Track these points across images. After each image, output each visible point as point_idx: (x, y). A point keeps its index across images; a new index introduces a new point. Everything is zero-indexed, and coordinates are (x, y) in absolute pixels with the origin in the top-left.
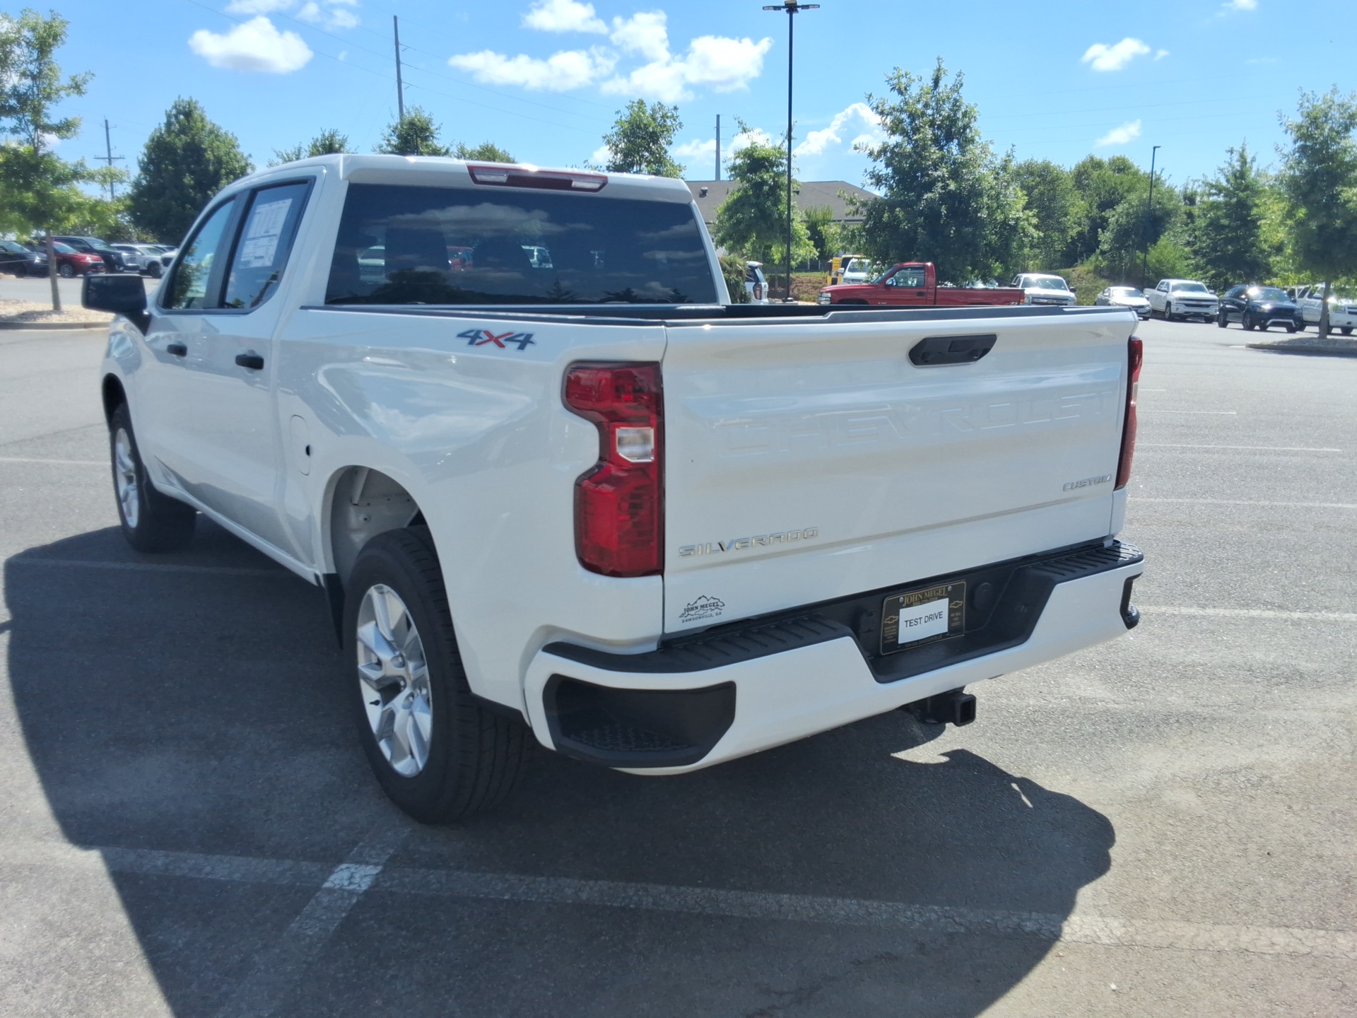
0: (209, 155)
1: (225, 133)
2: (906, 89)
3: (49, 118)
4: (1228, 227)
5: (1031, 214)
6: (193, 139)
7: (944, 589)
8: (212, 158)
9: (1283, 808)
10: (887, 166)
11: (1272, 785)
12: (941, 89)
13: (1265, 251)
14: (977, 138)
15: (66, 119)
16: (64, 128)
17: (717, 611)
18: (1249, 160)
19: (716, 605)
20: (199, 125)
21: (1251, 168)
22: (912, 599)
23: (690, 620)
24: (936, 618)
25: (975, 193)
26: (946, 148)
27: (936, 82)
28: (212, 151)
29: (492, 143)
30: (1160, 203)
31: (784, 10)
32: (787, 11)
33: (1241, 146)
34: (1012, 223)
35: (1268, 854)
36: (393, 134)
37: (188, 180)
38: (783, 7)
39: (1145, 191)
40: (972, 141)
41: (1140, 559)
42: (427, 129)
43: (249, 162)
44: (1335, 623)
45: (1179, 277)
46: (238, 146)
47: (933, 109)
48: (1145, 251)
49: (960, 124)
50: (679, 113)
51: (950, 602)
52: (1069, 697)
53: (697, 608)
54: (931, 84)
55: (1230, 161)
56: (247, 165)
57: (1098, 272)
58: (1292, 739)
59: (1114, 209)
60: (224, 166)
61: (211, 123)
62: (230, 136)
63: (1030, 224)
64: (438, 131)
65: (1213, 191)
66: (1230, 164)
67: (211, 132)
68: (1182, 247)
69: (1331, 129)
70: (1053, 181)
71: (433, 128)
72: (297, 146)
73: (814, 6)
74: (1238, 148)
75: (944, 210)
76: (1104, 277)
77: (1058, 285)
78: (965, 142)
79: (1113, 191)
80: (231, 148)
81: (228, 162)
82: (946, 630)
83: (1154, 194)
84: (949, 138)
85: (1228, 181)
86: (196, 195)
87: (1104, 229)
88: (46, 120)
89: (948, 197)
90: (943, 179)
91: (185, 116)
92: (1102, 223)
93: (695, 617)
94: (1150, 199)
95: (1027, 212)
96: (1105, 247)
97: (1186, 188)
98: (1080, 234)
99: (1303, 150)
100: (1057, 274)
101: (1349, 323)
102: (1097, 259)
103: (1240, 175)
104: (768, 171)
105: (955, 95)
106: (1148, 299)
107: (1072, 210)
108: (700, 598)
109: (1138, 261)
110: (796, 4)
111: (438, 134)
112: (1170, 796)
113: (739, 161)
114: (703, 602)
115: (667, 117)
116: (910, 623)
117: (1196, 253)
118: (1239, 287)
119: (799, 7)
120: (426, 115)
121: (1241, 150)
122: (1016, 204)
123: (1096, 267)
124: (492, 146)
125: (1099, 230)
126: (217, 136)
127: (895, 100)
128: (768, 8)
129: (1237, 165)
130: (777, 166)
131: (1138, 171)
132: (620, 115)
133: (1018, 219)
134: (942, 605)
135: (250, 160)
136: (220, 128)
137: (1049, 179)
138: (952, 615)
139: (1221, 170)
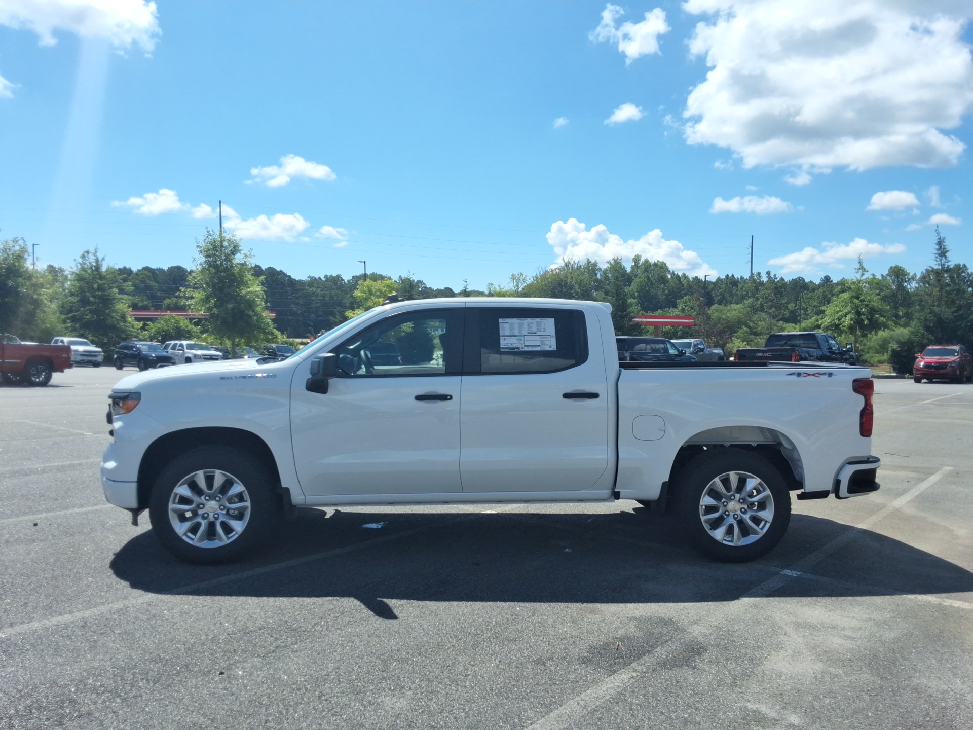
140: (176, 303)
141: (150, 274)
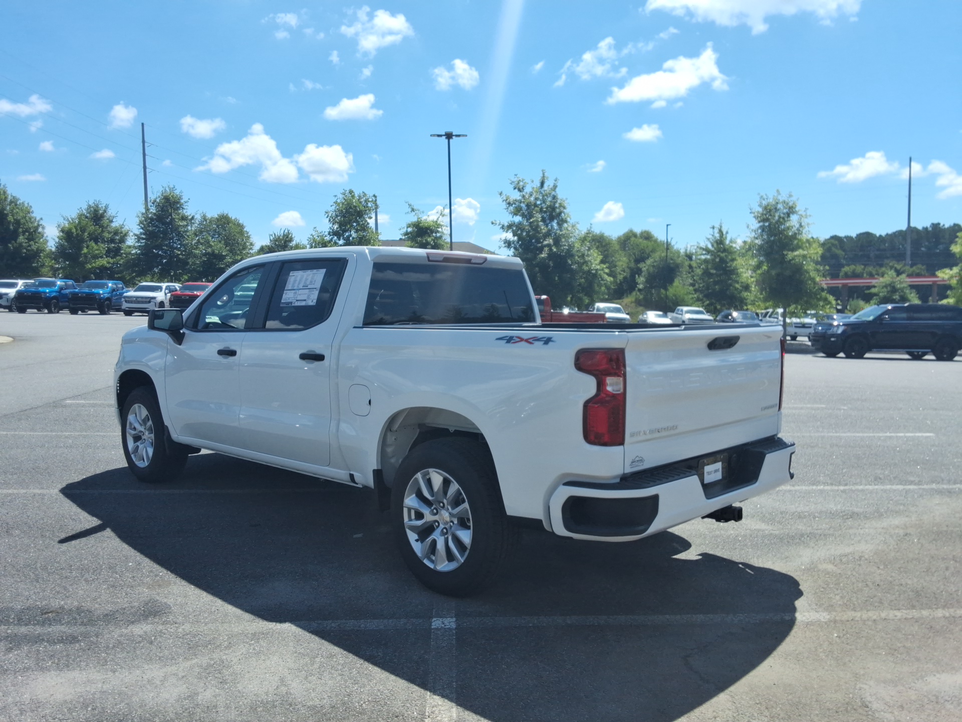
0: (10, 218)
1: (23, 203)
2: (523, 188)
4: (716, 274)
5: (605, 266)
7: (720, 457)
8: (12, 220)
9: (876, 568)
10: (514, 235)
11: (866, 559)
12: (546, 187)
13: (738, 289)
14: (568, 219)
17: (642, 463)
18: (724, 233)
19: (642, 460)
21: (726, 238)
22: (709, 462)
23: (633, 467)
24: (717, 472)
25: (569, 254)
26: (550, 225)
27: (542, 184)
28: (13, 216)
29: (227, 213)
30: (672, 259)
31: (444, 137)
32: (446, 138)
33: (719, 224)
34: (594, 272)
35: (878, 585)
36: (153, 205)
38: (444, 135)
39: (663, 252)
40: (566, 222)
41: (794, 445)
42: (178, 203)
43: (40, 223)
44: (862, 490)
45: (687, 305)
46: (32, 212)
47: (541, 201)
48: (666, 289)
49: (558, 210)
50: (376, 199)
51: (722, 464)
52: (750, 529)
53: (635, 462)
54: (539, 185)
55: (712, 234)
56: (39, 225)
57: (638, 303)
58: (866, 541)
59: (645, 263)
60: (21, 226)
61: (11, 196)
62: (26, 205)
63: (605, 273)
64: (186, 204)
65: (704, 252)
66: (713, 235)
67: (11, 202)
68: (688, 287)
69: (780, 217)
70: (607, 245)
71: (182, 201)
73: (463, 135)
74: (717, 226)
75: (551, 264)
76: (641, 305)
77: (617, 310)
78: (562, 222)
79: (643, 251)
80: (27, 214)
81: (24, 223)
82: (722, 478)
83: (668, 254)
84: (552, 218)
85: (713, 246)
87: (639, 275)
89: (551, 255)
90: (549, 245)
92: (639, 271)
93: (635, 466)
94: (667, 256)
95: (602, 265)
96: (641, 286)
97: (686, 250)
98: (625, 278)
99: (763, 228)
100: (617, 303)
101: (796, 333)
102: (636, 294)
103: (720, 242)
104: (430, 236)
105: (553, 193)
106: (671, 319)
107: (620, 263)
108: (636, 457)
109: (662, 296)
110: (452, 134)
111: (186, 205)
112: (821, 567)
113: (410, 230)
114: (637, 459)
115: (369, 201)
116: (709, 473)
117: (696, 291)
118: (725, 312)
119: (454, 136)
120: (177, 192)
121: (719, 227)
122: (595, 260)
123: (636, 299)
124: (227, 215)
125: (637, 276)
126: (16, 205)
127: (516, 195)
128: (434, 135)
129: (717, 236)
130: (436, 233)
131: (657, 239)
132: (336, 198)
133: (597, 270)
134: (719, 465)
136: (18, 199)
137: (604, 244)
138: (723, 471)
139: (708, 239)
140: (854, 270)
141: (836, 242)
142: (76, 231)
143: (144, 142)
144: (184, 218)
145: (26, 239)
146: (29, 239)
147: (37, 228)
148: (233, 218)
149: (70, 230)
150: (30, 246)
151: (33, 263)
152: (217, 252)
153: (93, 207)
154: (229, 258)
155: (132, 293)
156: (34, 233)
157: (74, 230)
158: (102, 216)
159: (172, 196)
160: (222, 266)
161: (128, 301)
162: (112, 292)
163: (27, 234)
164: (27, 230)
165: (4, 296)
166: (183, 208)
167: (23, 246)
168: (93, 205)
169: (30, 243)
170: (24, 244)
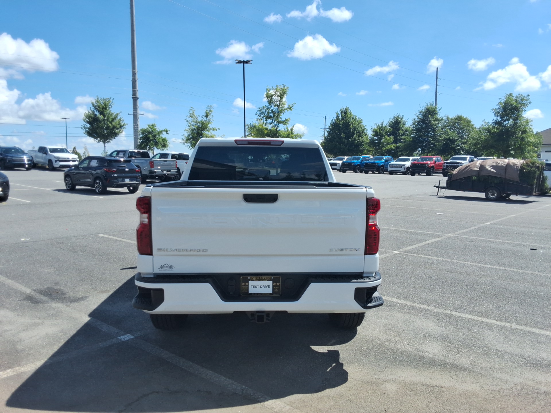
0: (351, 126)
1: (358, 118)
3: (281, 119)
6: (346, 121)
7: (270, 278)
8: (352, 127)
15: (286, 119)
16: (285, 122)
17: (171, 269)
19: (171, 267)
20: (349, 116)
22: (254, 279)
23: (162, 270)
24: (267, 287)
28: (353, 125)
29: (461, 115)
36: (420, 114)
37: (343, 135)
42: (434, 111)
46: (362, 123)
50: (530, 97)
51: (273, 283)
53: (164, 267)
56: (364, 129)
60: (356, 130)
62: (360, 119)
64: (439, 111)
67: (353, 118)
71: (437, 110)
72: (382, 121)
80: (360, 124)
81: (357, 128)
82: (272, 292)
86: (345, 141)
88: (280, 120)
91: (345, 113)
93: (164, 269)
108: (165, 264)
114: (166, 265)
115: (524, 100)
116: (253, 286)
126: (355, 119)
132: (500, 100)
134: (269, 283)
135: (366, 127)
136: (356, 117)
138: (275, 287)
142: (379, 131)
143: (437, 78)
144: (437, 120)
145: (358, 136)
146: (359, 136)
147: (363, 131)
148: (464, 117)
149: (377, 130)
150: (359, 139)
151: (360, 148)
152: (451, 138)
153: (396, 118)
154: (458, 141)
155: (394, 163)
156: (361, 133)
157: (378, 131)
158: (400, 122)
159: (431, 108)
160: (454, 146)
161: (391, 167)
162: (385, 162)
163: (358, 133)
164: (359, 132)
165: (338, 164)
166: (437, 114)
167: (356, 140)
168: (396, 116)
169: (359, 138)
170: (356, 139)
